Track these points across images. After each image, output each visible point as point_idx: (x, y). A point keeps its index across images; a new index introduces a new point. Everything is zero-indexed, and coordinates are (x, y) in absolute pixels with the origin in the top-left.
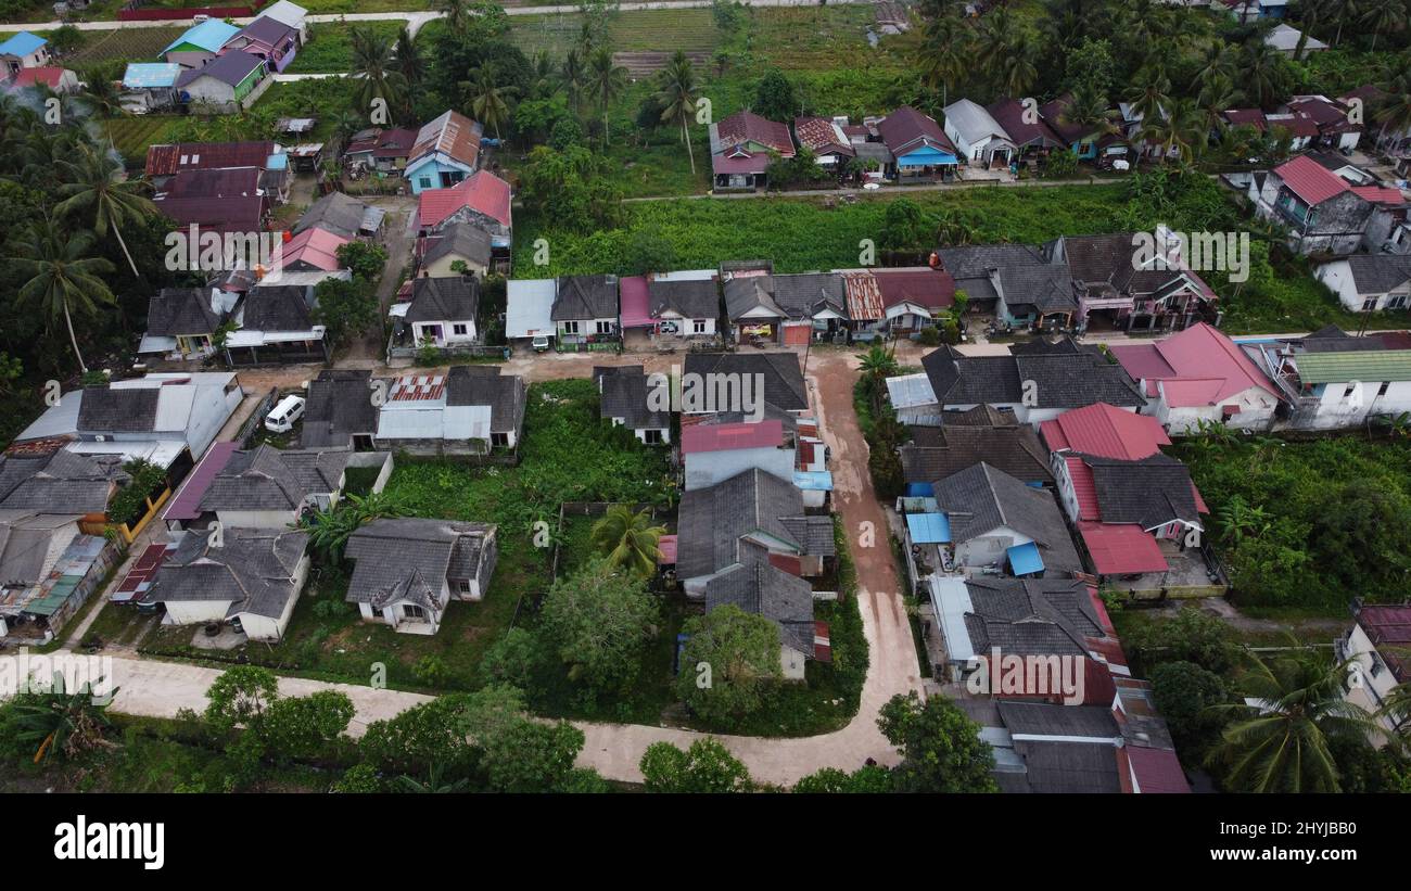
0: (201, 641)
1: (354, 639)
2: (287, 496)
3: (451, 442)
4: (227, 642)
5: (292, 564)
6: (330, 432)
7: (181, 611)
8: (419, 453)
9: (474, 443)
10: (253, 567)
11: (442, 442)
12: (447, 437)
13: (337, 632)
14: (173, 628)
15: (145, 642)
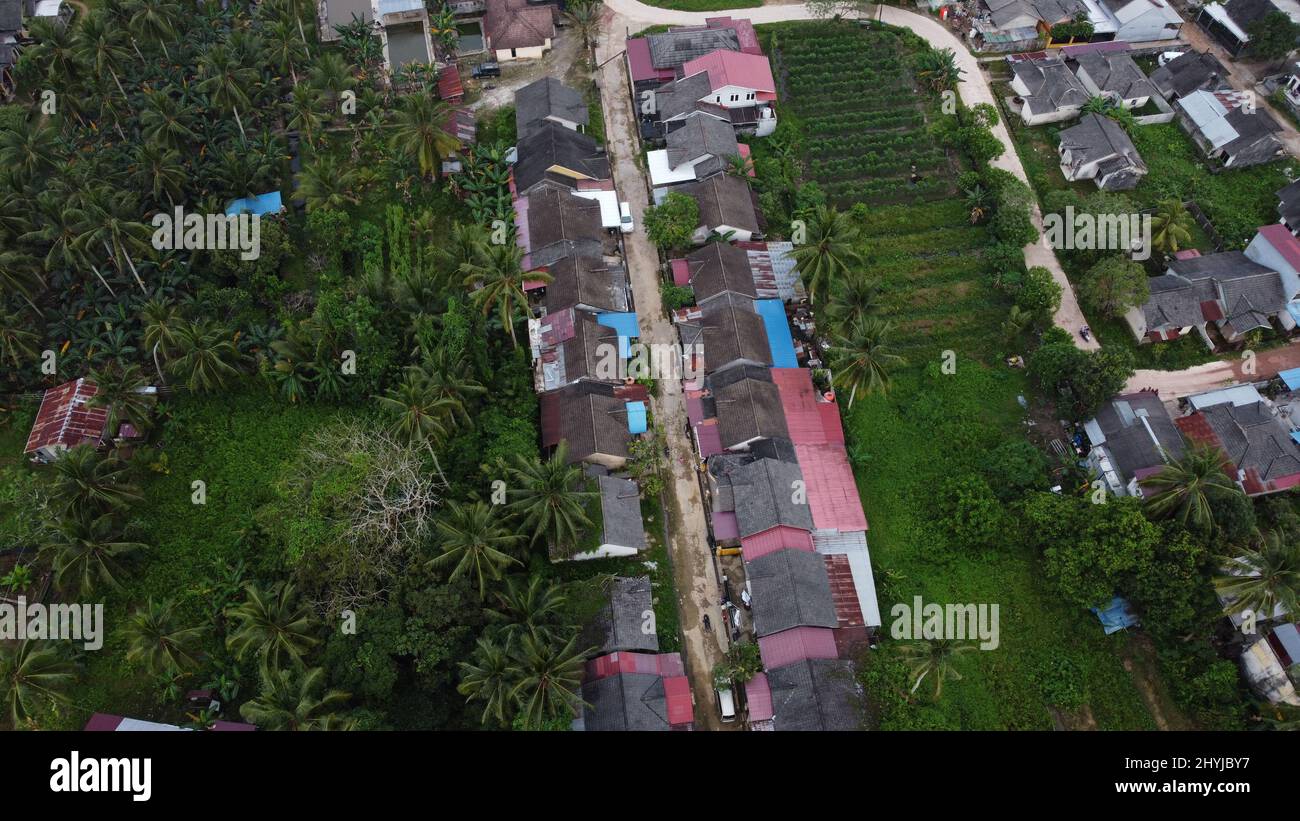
0: (1009, 100)
1: (1045, 151)
2: (1106, 82)
3: (1201, 133)
4: (1014, 108)
5: (1065, 103)
6: (1167, 79)
7: (1019, 85)
8: (1185, 126)
9: (1209, 144)
10: (1054, 89)
11: (1197, 130)
12: (1203, 130)
13: (1045, 143)
14: (1010, 87)
15: (997, 83)
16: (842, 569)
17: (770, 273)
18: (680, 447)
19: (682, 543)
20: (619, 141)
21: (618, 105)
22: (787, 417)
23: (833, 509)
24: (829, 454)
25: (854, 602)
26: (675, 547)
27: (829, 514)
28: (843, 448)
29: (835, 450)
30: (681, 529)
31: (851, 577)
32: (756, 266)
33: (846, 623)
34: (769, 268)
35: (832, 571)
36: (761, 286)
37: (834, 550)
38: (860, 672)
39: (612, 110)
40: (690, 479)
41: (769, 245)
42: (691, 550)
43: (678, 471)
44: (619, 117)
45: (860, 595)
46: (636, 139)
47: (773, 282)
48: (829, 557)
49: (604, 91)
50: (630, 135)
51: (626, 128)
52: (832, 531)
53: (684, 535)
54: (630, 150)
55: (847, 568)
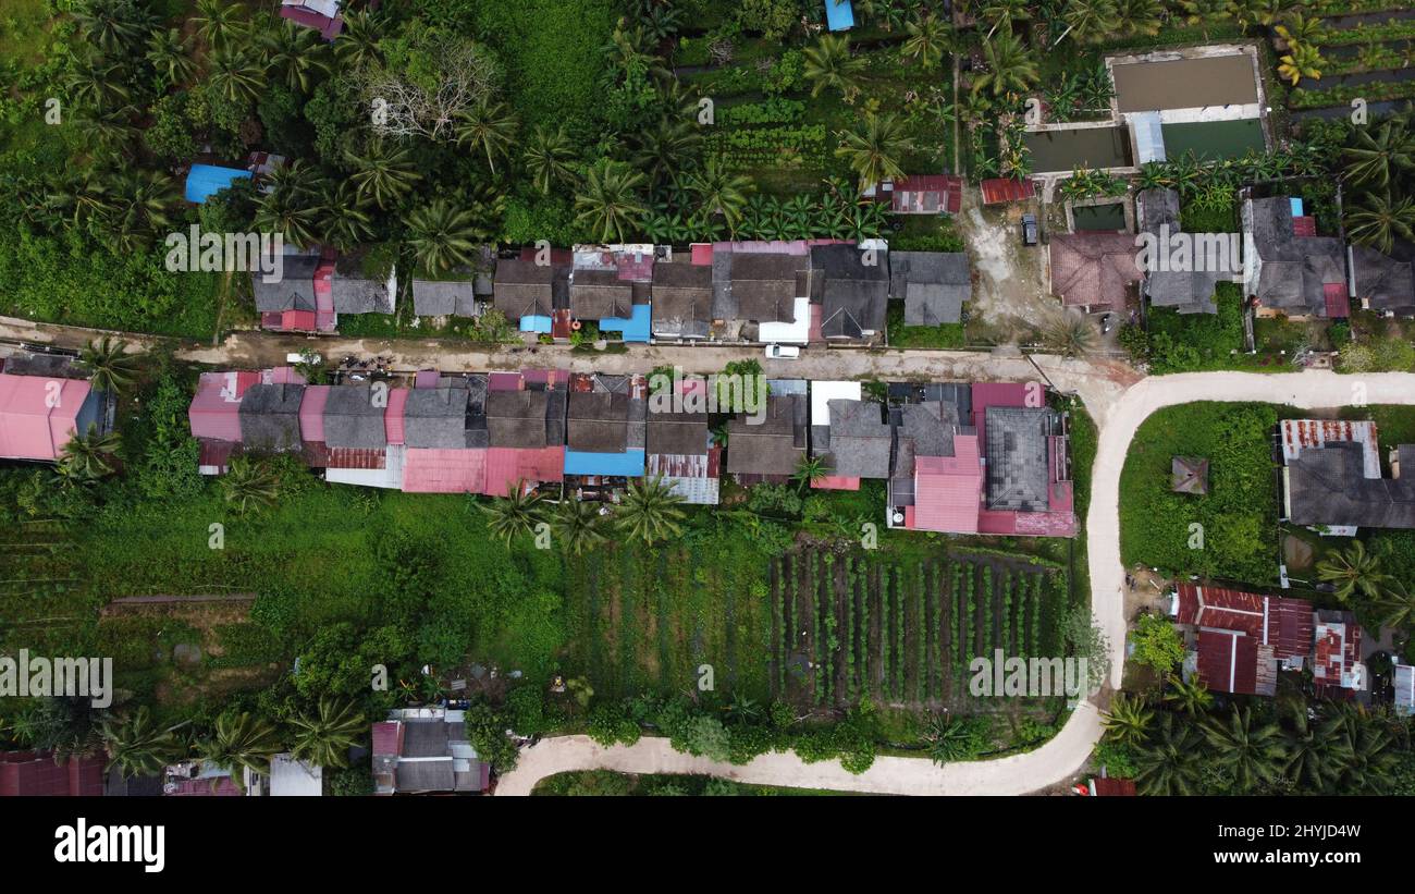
16: (373, 462)
17: (678, 473)
18: (519, 362)
19: (430, 350)
20: (901, 362)
21: (958, 369)
22: (512, 450)
23: (421, 467)
24: (473, 477)
25: (345, 464)
26: (430, 345)
27: (419, 463)
28: (478, 491)
29: (477, 484)
30: (444, 351)
31: (367, 467)
32: (688, 461)
33: (330, 453)
34: (685, 473)
35: (372, 454)
36: (662, 461)
37: (389, 460)
38: (291, 454)
39: (952, 361)
40: (488, 366)
41: (715, 481)
42: (426, 356)
43: (496, 358)
44: (940, 368)
45: (351, 470)
46: (904, 380)
47: (667, 473)
48: (384, 455)
49: (986, 356)
50: (911, 375)
51: (923, 372)
52: (405, 462)
53: (438, 352)
54: (888, 371)
55: (374, 466)
